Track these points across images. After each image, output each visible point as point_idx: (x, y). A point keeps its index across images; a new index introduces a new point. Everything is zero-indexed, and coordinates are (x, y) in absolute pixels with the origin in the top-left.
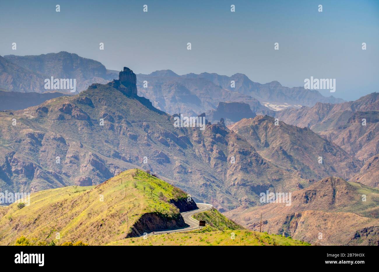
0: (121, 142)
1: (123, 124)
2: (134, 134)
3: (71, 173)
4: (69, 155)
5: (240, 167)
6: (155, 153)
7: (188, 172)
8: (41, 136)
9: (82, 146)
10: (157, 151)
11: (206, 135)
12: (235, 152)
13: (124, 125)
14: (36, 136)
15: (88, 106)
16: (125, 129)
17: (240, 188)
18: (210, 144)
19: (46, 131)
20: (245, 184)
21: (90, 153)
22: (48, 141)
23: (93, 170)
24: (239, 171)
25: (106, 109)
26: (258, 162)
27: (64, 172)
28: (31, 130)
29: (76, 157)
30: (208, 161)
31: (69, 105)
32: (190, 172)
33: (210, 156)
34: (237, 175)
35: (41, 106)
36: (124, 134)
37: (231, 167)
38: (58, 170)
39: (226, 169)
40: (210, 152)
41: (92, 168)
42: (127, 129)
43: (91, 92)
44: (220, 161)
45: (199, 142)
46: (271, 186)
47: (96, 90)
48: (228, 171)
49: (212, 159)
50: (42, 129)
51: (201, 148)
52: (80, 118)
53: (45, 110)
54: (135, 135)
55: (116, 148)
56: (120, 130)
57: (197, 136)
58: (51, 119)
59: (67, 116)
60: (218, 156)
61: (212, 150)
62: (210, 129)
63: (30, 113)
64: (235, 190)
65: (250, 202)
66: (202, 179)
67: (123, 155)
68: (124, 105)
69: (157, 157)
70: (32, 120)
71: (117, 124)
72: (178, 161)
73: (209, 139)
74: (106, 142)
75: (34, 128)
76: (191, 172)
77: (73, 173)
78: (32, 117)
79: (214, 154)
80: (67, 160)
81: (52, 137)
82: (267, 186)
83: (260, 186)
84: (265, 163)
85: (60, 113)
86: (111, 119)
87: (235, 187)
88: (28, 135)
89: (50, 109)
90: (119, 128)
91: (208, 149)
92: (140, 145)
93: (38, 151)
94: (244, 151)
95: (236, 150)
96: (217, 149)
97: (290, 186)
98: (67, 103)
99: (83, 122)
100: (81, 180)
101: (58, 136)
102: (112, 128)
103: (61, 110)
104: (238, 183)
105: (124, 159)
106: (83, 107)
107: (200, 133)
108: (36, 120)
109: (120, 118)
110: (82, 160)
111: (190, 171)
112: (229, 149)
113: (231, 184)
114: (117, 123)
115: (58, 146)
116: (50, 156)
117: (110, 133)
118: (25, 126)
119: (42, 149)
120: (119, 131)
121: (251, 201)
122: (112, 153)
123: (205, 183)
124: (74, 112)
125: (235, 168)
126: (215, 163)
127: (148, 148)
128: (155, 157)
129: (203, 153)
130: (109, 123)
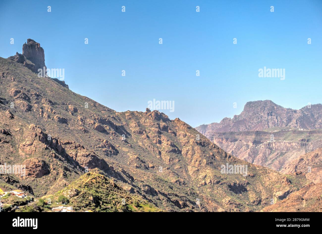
1: (44, 105)
2: (64, 117)
5: (205, 161)
6: (97, 142)
7: (148, 166)
10: (100, 140)
11: (147, 125)
12: (191, 143)
13: (47, 106)
16: (49, 110)
17: (215, 188)
18: (156, 134)
20: (220, 182)
24: (206, 167)
26: (221, 154)
30: (159, 157)
32: (151, 167)
33: (160, 150)
34: (205, 172)
36: (49, 117)
37: (191, 161)
39: (185, 166)
40: (158, 145)
42: (52, 110)
44: (174, 155)
45: (141, 133)
46: (248, 183)
48: (189, 168)
49: (163, 153)
51: (145, 141)
54: (64, 119)
56: (43, 112)
57: (136, 126)
60: (171, 149)
61: (160, 142)
62: (152, 116)
64: (209, 190)
65: (236, 204)
66: (171, 175)
68: (37, 83)
69: (102, 147)
71: (36, 105)
72: (131, 153)
73: (153, 129)
76: (153, 167)
79: (163, 147)
82: (244, 184)
83: (236, 183)
84: (230, 157)
87: (207, 186)
90: (41, 110)
91: (154, 142)
92: (75, 131)
94: (201, 141)
95: (191, 141)
96: (168, 141)
97: (272, 183)
102: (30, 109)
104: (211, 182)
107: (139, 122)
109: (38, 96)
111: (151, 165)
112: (180, 141)
113: (201, 183)
114: (36, 103)
120: (41, 113)
121: (237, 203)
123: (177, 180)
125: (197, 163)
126: (170, 158)
127: (87, 135)
128: (99, 147)
129: (149, 147)
130: (26, 103)
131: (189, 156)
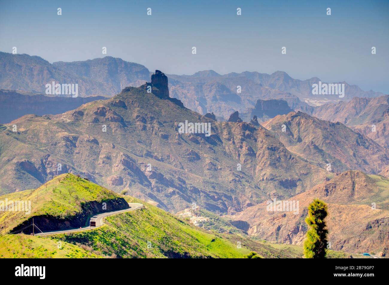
0: (153, 142)
1: (155, 125)
2: (166, 134)
3: (103, 173)
4: (102, 156)
5: (269, 162)
6: (185, 151)
7: (218, 168)
8: (75, 139)
9: (114, 147)
10: (188, 149)
11: (235, 133)
12: (264, 148)
13: (156, 126)
14: (71, 138)
15: (121, 109)
16: (157, 129)
17: (269, 183)
18: (239, 141)
19: (81, 133)
20: (273, 179)
21: (122, 153)
22: (82, 143)
23: (124, 169)
24: (268, 167)
25: (138, 111)
26: (287, 157)
27: (97, 172)
28: (66, 134)
29: (108, 158)
30: (238, 158)
31: (103, 108)
32: (220, 169)
33: (240, 153)
34: (266, 171)
35: (77, 110)
36: (156, 134)
37: (260, 162)
38: (92, 170)
39: (255, 165)
40: (240, 149)
41: (123, 167)
42: (159, 129)
43: (125, 95)
44: (249, 157)
45: (229, 140)
46: (299, 180)
47: (130, 93)
48: (258, 167)
49: (242, 155)
50: (77, 132)
51: (231, 146)
52: (113, 120)
53: (81, 113)
54: (166, 135)
55: (148, 148)
56: (153, 130)
57: (227, 134)
58: (86, 122)
59: (102, 119)
60: (247, 153)
61: (241, 147)
62: (240, 127)
63: (66, 117)
64: (264, 184)
65: (278, 196)
66: (231, 175)
67: (156, 154)
68: (156, 106)
69: (188, 155)
70: (69, 124)
71: (149, 125)
72: (208, 159)
73: (239, 136)
74: (139, 142)
75: (69, 131)
76: (221, 169)
77: (106, 173)
78: (69, 121)
79: (243, 151)
80: (100, 161)
81: (86, 139)
82: (296, 180)
83: (288, 180)
84: (293, 158)
85: (94, 116)
86: (144, 120)
87: (263, 182)
88: (63, 138)
89: (85, 113)
90: (152, 129)
91: (237, 146)
92: (172, 144)
93: (72, 153)
94: (272, 147)
95: (265, 146)
96: (246, 146)
97: (318, 180)
98: (101, 106)
99: (117, 124)
100: (113, 179)
101: (92, 138)
102: (144, 128)
103: (96, 113)
104: (267, 178)
105: (156, 158)
106: (117, 110)
107: (230, 131)
108: (72, 124)
109: (152, 119)
110: (114, 160)
111: (219, 168)
112: (258, 146)
113: (260, 179)
114: (149, 124)
115: (91, 148)
116: (83, 158)
117: (143, 133)
118: (60, 129)
119: (77, 150)
120: (151, 131)
121: (280, 195)
122: (145, 152)
123: (234, 178)
124: (109, 115)
125: (263, 163)
126: (245, 159)
127: (179, 147)
128: (186, 155)
129: (233, 150)
130: (142, 124)
131: (260, 158)
